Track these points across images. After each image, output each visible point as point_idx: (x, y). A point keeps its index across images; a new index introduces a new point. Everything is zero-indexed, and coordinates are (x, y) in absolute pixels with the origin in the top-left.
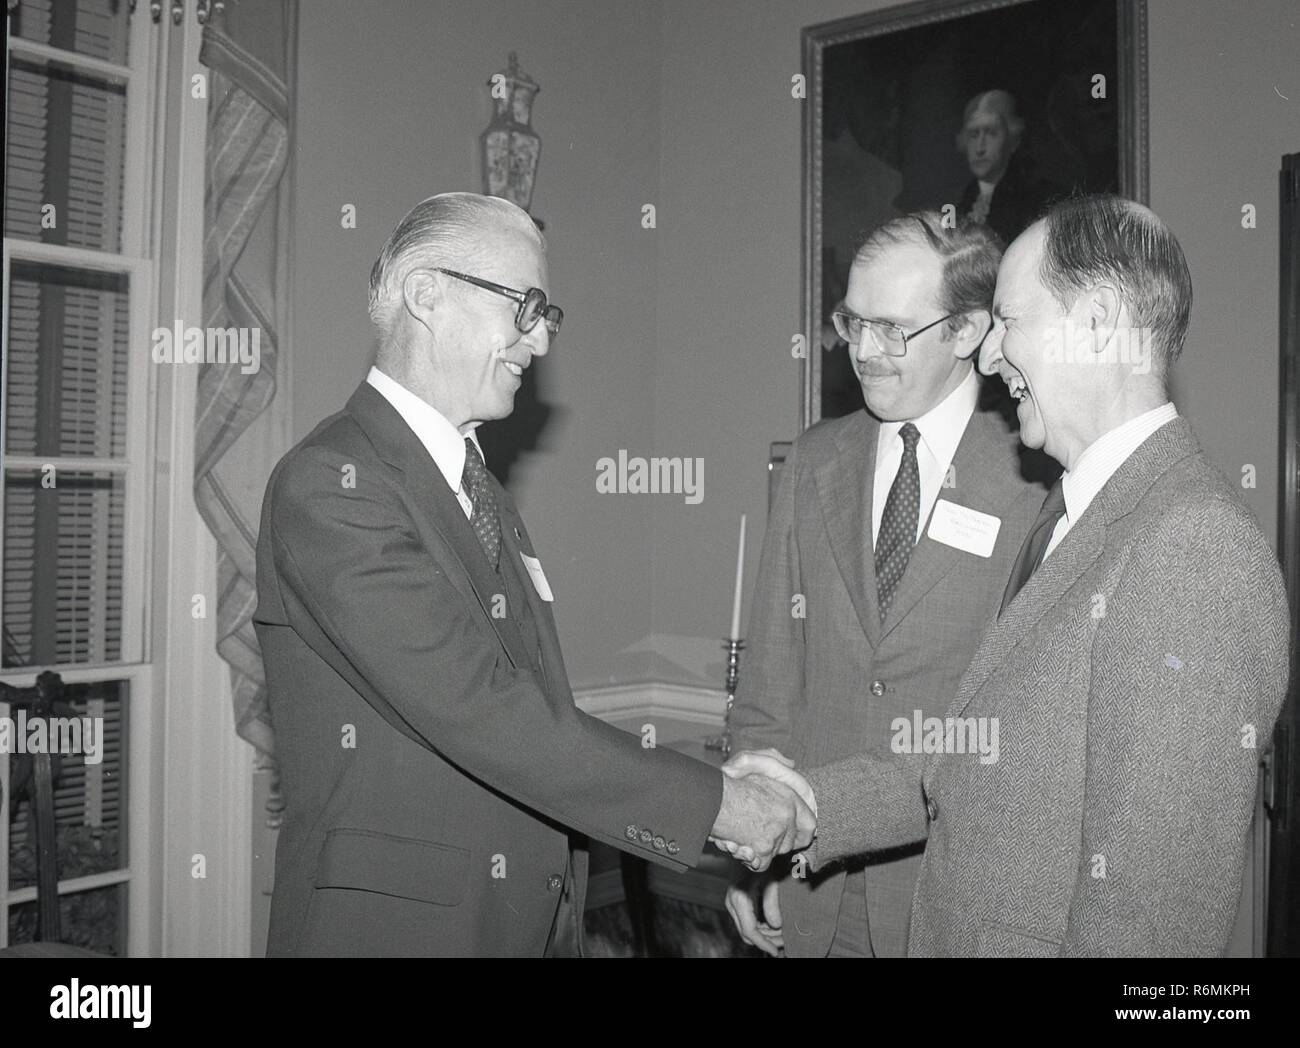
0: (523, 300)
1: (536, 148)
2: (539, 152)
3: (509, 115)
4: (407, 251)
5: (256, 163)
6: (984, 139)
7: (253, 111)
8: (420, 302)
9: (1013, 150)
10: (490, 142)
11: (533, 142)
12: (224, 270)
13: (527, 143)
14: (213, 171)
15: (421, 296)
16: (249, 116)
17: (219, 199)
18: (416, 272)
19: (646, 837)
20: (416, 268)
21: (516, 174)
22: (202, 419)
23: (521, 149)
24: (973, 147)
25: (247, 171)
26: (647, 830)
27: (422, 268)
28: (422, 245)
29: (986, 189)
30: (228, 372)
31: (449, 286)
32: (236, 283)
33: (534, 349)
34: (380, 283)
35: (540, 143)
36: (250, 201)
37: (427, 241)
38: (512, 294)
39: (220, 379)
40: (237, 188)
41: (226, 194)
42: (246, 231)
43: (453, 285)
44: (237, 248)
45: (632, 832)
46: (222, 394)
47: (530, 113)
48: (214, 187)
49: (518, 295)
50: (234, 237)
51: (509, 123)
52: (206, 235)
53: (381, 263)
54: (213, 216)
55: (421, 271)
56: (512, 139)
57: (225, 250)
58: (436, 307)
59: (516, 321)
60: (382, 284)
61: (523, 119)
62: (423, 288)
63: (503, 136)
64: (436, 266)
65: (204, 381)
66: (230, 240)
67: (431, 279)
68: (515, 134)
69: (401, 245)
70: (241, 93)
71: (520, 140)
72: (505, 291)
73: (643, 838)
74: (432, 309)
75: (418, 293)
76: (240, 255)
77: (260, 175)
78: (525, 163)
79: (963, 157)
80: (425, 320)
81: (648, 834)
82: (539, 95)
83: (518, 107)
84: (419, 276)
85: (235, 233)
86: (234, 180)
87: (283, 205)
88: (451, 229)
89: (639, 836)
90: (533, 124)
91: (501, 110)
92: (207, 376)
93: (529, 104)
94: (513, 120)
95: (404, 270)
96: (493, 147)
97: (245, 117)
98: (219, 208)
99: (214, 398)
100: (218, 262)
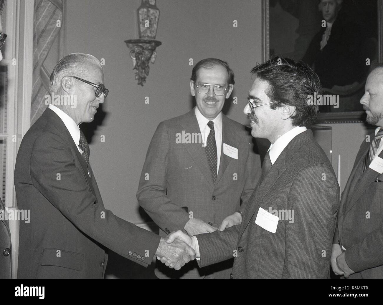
0: (98, 87)
1: (158, 14)
4: (62, 71)
5: (51, 25)
6: (328, 6)
7: (50, 6)
8: (66, 86)
9: (339, 10)
10: (140, 12)
11: (157, 12)
12: (40, 64)
13: (154, 12)
14: (36, 28)
15: (67, 85)
16: (48, 8)
17: (38, 38)
18: (65, 77)
19: (135, 255)
20: (65, 76)
22: (33, 118)
23: (152, 14)
24: (325, 9)
25: (48, 28)
26: (135, 253)
27: (67, 76)
28: (67, 69)
29: (329, 25)
30: (42, 101)
31: (75, 82)
32: (44, 68)
33: (100, 101)
34: (53, 80)
35: (160, 12)
36: (49, 39)
37: (68, 68)
38: (95, 85)
39: (39, 104)
40: (44, 34)
41: (40, 36)
42: (48, 50)
43: (76, 82)
44: (45, 56)
45: (130, 253)
46: (40, 109)
48: (36, 35)
49: (97, 86)
50: (43, 53)
51: (147, 5)
52: (34, 51)
53: (54, 74)
54: (36, 44)
55: (67, 77)
56: (148, 11)
57: (40, 57)
58: (71, 88)
59: (95, 94)
60: (54, 80)
61: (153, 3)
62: (67, 82)
63: (145, 10)
64: (72, 75)
65: (33, 105)
66: (42, 53)
67: (70, 79)
68: (150, 9)
69: (60, 69)
71: (152, 11)
72: (93, 84)
73: (134, 255)
74: (70, 88)
75: (66, 84)
76: (45, 59)
77: (53, 29)
78: (154, 20)
79: (321, 13)
80: (67, 91)
81: (135, 254)
84: (67, 78)
85: (43, 51)
86: (43, 31)
87: (62, 39)
88: (76, 64)
89: (133, 255)
90: (157, 5)
92: (34, 103)
94: (149, 4)
95: (61, 77)
96: (141, 14)
98: (38, 43)
99: (37, 111)
100: (38, 62)
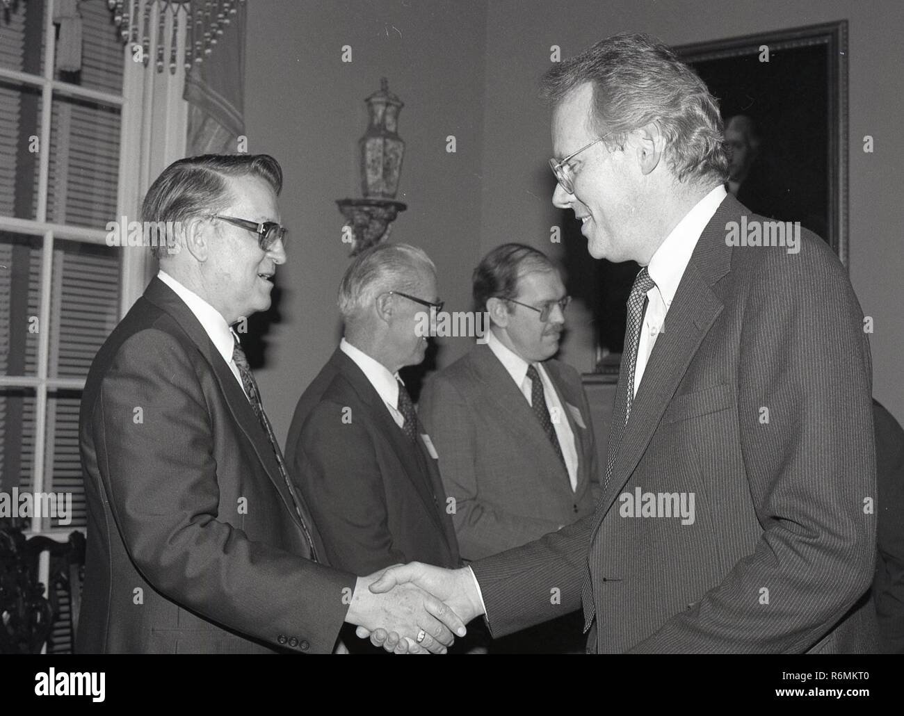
1: (402, 149)
2: (403, 153)
3: (382, 125)
7: (219, 132)
10: (368, 145)
11: (399, 146)
13: (395, 146)
16: (216, 137)
21: (388, 170)
23: (391, 151)
35: (404, 146)
47: (397, 124)
51: (383, 132)
56: (385, 144)
61: (392, 128)
63: (379, 141)
68: (388, 140)
70: (211, 121)
71: (391, 144)
78: (394, 161)
82: (403, 109)
83: (389, 119)
90: (399, 132)
91: (376, 121)
93: (396, 117)
94: (385, 129)
96: (370, 150)
97: (213, 138)
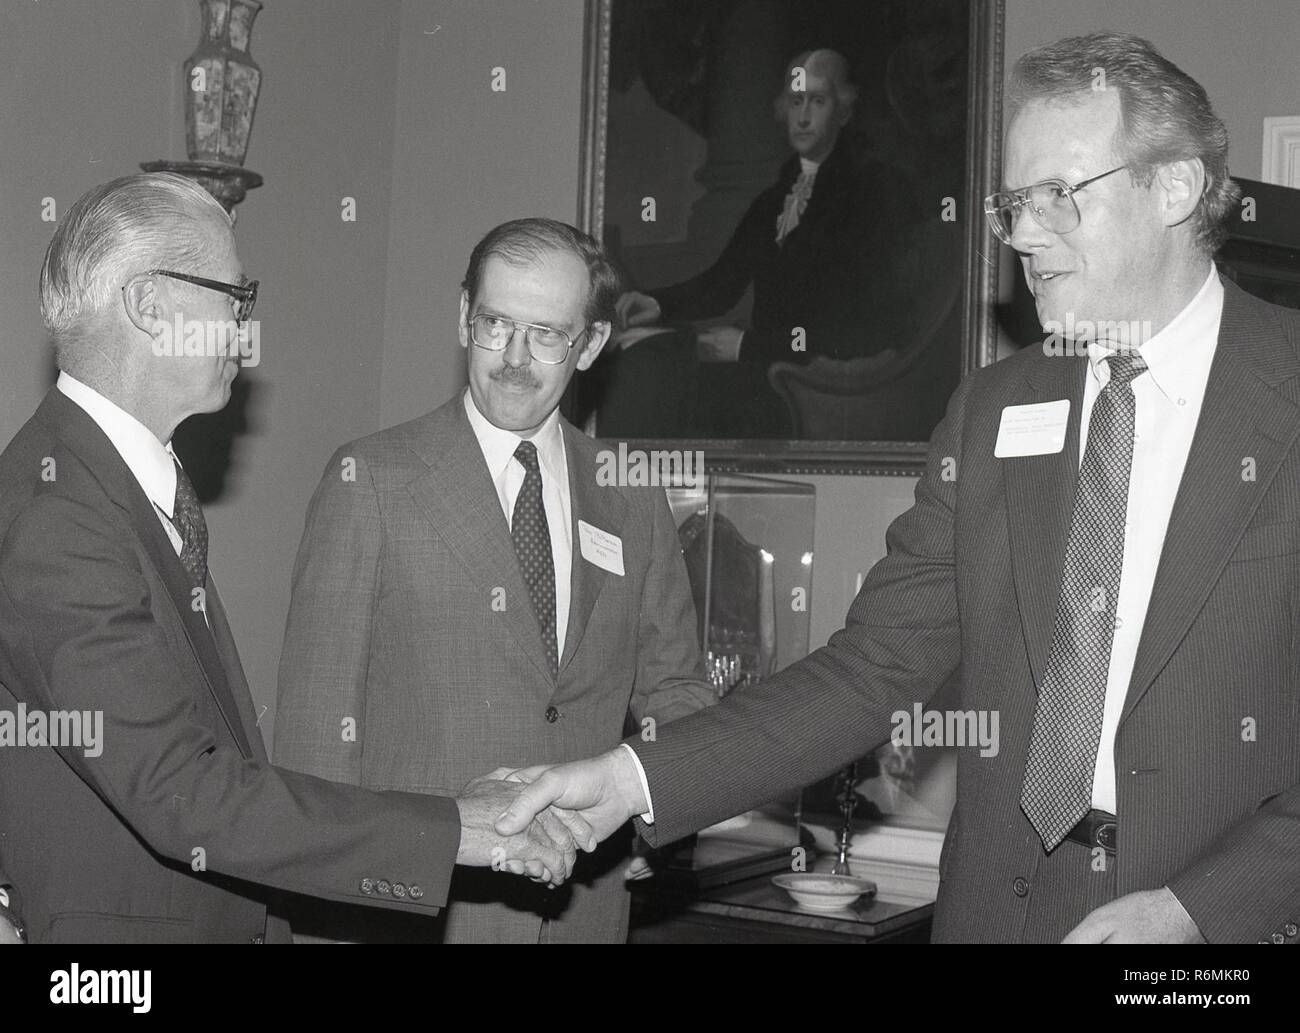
1: (256, 83)
2: (259, 89)
3: (224, 38)
6: (808, 109)
9: (843, 123)
11: (252, 75)
13: (246, 75)
19: (384, 888)
21: (231, 115)
23: (238, 82)
24: (795, 116)
29: (809, 167)
35: (261, 77)
45: (367, 886)
47: (249, 37)
51: (224, 49)
56: (227, 70)
61: (241, 45)
63: (217, 65)
68: (232, 64)
71: (238, 72)
73: (380, 889)
78: (242, 101)
79: (783, 126)
81: (385, 883)
83: (236, 29)
89: (375, 888)
90: (253, 51)
91: (214, 31)
93: (249, 27)
94: (229, 45)
